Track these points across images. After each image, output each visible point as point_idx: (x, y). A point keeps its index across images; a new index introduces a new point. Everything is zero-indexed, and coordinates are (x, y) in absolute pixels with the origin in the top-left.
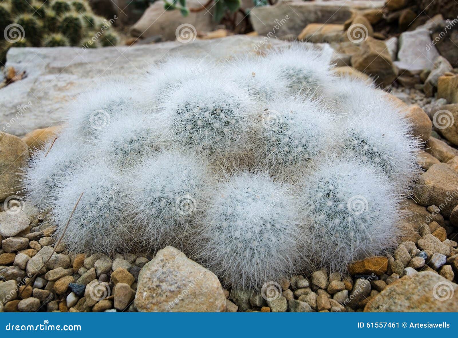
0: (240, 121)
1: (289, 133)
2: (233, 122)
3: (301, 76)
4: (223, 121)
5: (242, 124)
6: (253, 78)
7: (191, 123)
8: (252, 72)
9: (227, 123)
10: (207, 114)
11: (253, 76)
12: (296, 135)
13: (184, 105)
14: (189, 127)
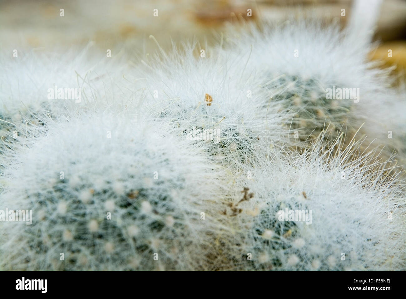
0: (187, 221)
1: (298, 243)
2: (170, 222)
3: (314, 96)
4: (149, 221)
5: (192, 226)
6: (207, 108)
7: (73, 227)
8: (205, 94)
9: (157, 226)
10: (110, 204)
11: (208, 103)
12: (316, 249)
13: (53, 181)
14: (68, 237)
